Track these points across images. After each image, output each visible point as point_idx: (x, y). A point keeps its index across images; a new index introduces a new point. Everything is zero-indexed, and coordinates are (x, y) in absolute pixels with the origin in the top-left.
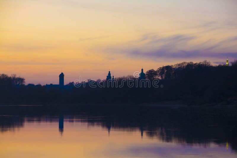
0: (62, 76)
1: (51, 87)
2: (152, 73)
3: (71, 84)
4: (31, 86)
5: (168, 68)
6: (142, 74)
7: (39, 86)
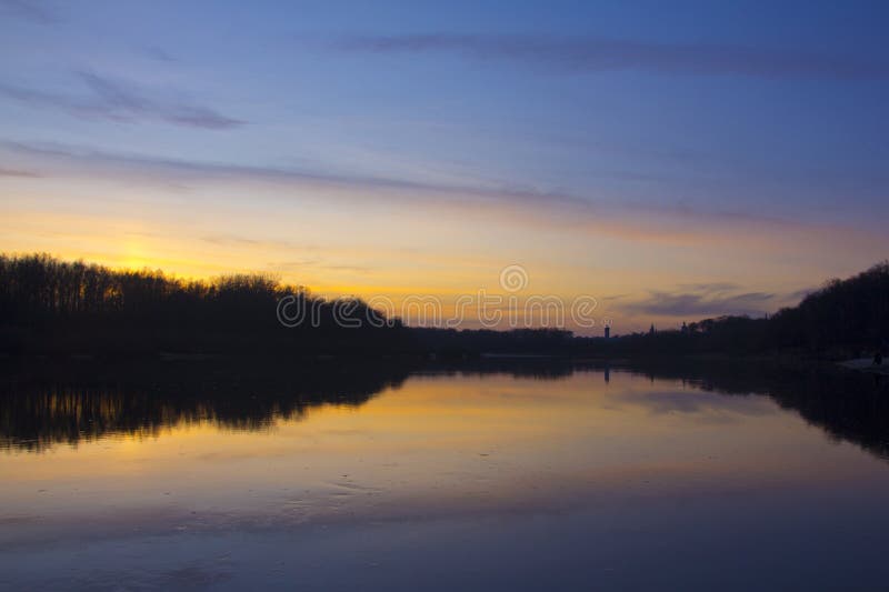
0: (607, 329)
1: (597, 339)
2: (693, 326)
3: (616, 337)
4: (579, 338)
5: (710, 321)
6: (684, 327)
7: (587, 338)
